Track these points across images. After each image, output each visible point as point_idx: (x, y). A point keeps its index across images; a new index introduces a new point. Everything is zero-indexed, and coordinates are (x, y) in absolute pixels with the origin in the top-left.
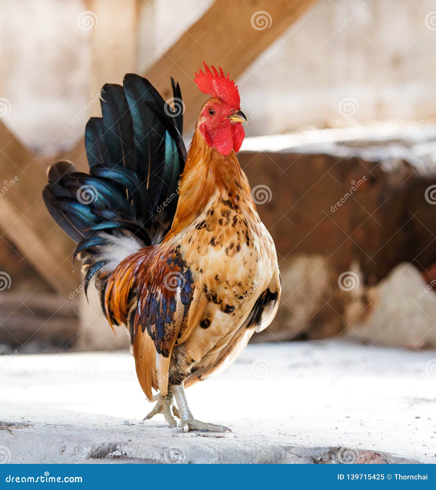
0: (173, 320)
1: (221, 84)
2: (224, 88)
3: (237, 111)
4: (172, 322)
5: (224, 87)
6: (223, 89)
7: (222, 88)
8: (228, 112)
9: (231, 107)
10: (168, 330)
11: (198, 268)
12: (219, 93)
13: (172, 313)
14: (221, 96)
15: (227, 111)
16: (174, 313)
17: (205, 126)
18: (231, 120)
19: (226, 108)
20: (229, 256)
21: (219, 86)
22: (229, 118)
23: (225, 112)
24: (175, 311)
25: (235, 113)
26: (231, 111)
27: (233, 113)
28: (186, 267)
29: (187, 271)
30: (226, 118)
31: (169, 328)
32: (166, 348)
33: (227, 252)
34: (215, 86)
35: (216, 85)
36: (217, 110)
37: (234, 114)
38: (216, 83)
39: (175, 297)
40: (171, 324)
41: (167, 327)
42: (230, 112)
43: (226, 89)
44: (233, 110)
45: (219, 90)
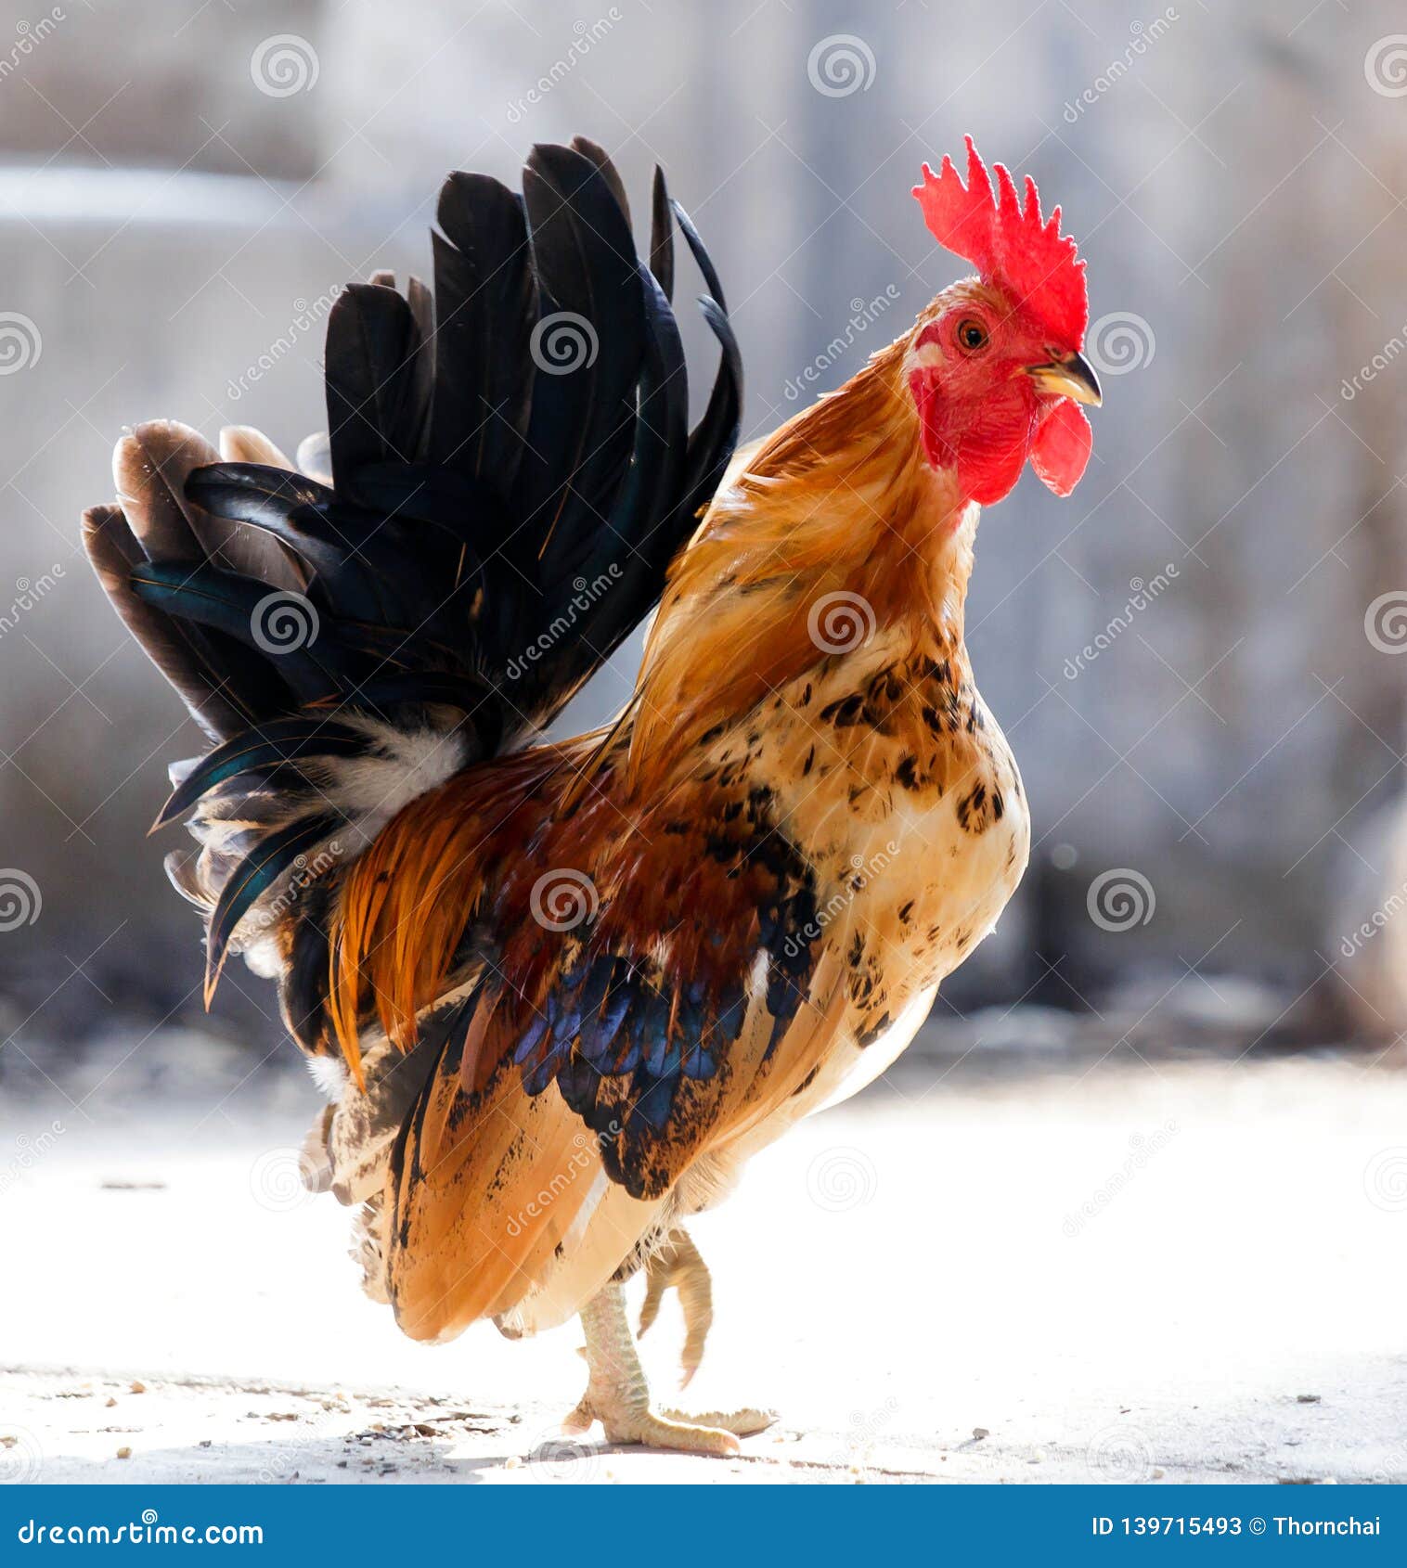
0: (724, 1069)
1: (1022, 241)
2: (1029, 258)
3: (1069, 357)
4: (717, 1076)
5: (1033, 254)
6: (1029, 263)
7: (1022, 254)
8: (1036, 353)
9: (1051, 337)
10: (695, 1105)
11: (844, 871)
12: (1007, 270)
13: (725, 1043)
14: (1016, 285)
15: (1033, 346)
16: (731, 1041)
17: (935, 382)
18: (1042, 383)
19: (1028, 335)
20: (972, 830)
21: (1012, 244)
22: (1034, 377)
23: (1021, 347)
24: (738, 1035)
25: (1059, 362)
26: (1046, 350)
27: (1052, 361)
28: (797, 875)
29: (801, 892)
30: (1021, 370)
31: (699, 1094)
32: (659, 1168)
33: (963, 816)
34: (995, 240)
35: (1000, 237)
36: (994, 333)
37: (1058, 365)
38: (1001, 229)
39: (746, 984)
40: (713, 1082)
41: (689, 1091)
42: (1040, 351)
43: (1037, 261)
44: (1054, 350)
45: (1009, 256)
